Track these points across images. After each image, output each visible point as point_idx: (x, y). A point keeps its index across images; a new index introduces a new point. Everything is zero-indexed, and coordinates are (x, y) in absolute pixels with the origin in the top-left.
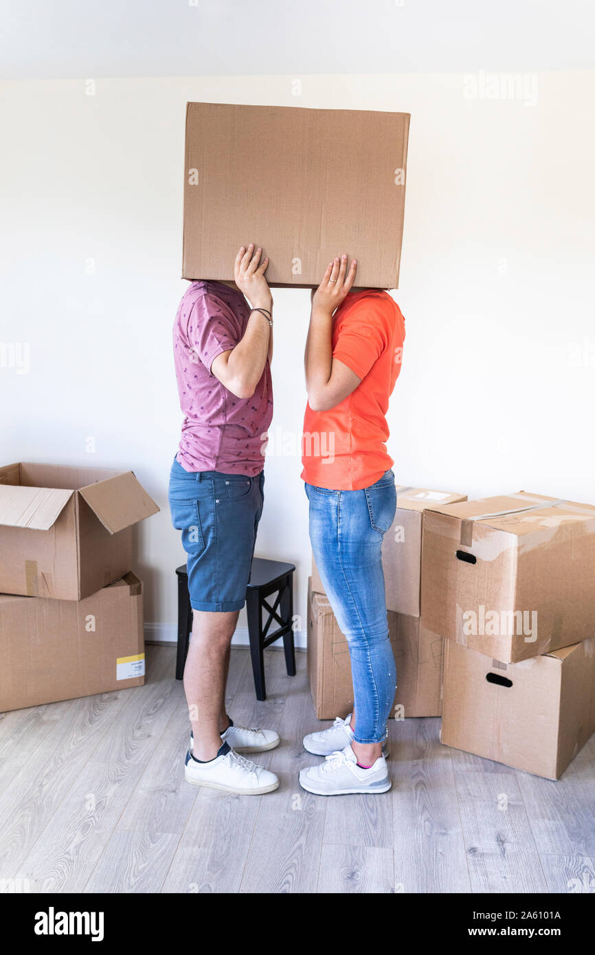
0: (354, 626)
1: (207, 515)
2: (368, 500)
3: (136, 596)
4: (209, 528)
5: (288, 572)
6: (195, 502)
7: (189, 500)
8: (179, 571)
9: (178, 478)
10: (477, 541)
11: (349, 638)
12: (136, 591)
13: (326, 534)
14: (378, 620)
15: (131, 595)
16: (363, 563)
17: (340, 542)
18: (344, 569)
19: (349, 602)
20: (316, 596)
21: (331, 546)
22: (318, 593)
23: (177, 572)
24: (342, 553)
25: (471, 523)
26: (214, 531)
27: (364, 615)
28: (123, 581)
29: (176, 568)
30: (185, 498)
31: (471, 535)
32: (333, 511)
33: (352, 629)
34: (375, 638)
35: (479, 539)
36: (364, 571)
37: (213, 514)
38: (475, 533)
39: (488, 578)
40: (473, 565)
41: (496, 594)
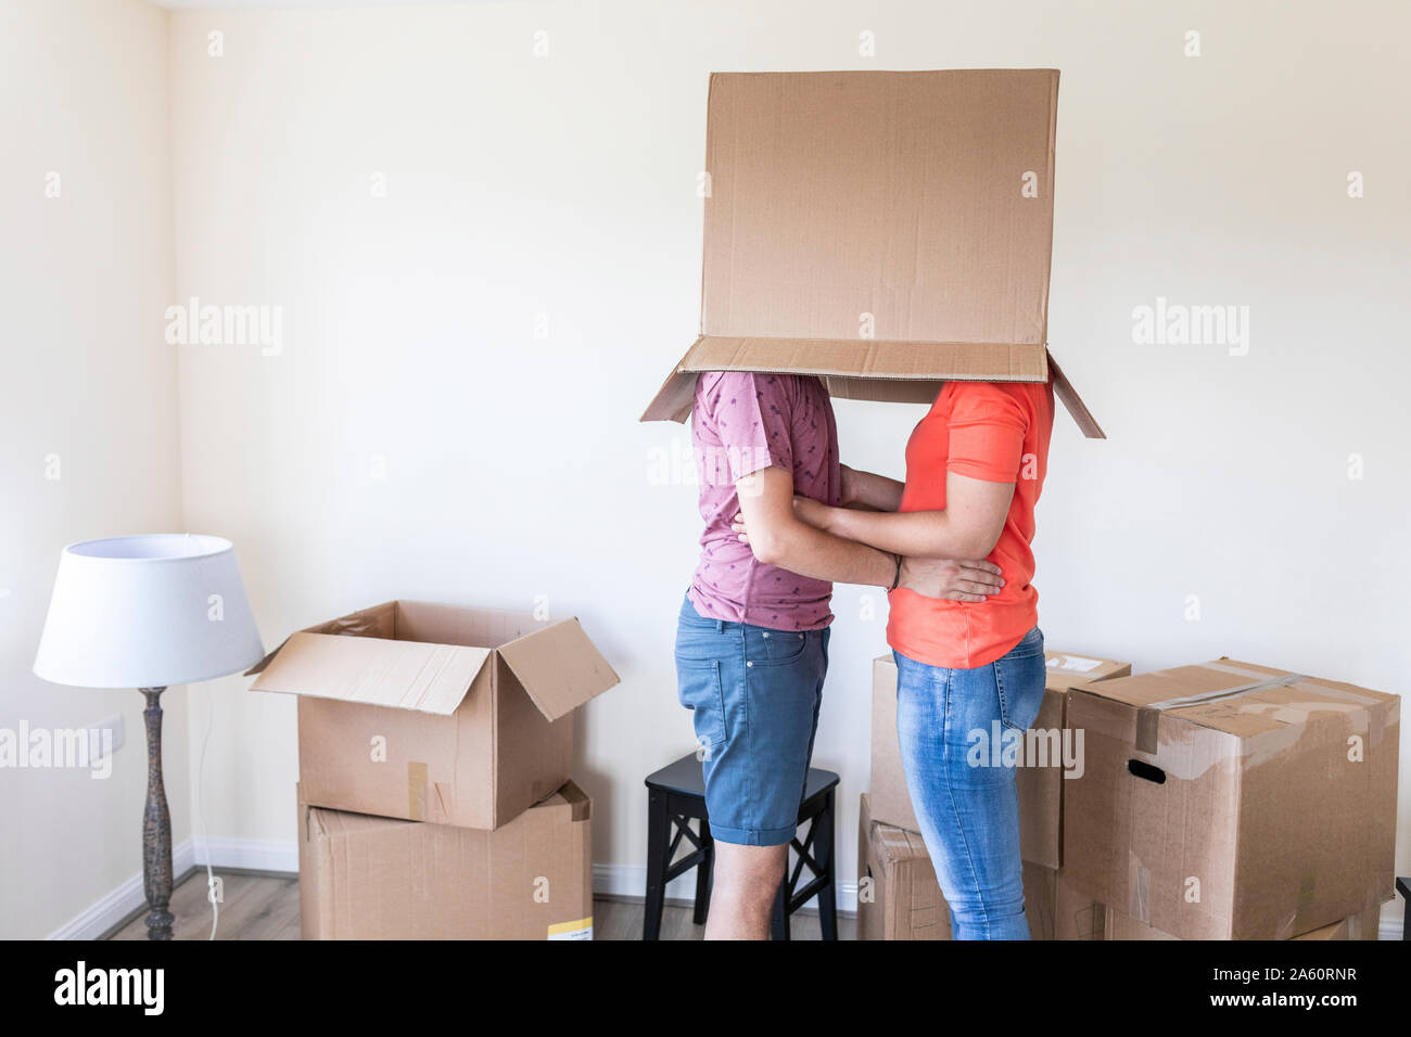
0: (965, 887)
1: (732, 685)
2: (998, 678)
3: (581, 823)
4: (735, 707)
5: (829, 786)
6: (715, 664)
7: (706, 660)
8: (650, 781)
9: (690, 626)
10: (1166, 744)
11: (955, 907)
12: (582, 814)
13: (924, 728)
14: (1006, 880)
15: (573, 820)
16: (984, 782)
17: (949, 744)
18: (952, 790)
19: (959, 846)
20: (879, 829)
21: (933, 751)
22: (882, 824)
23: (647, 783)
24: (950, 762)
25: (1157, 712)
26: (744, 713)
27: (984, 871)
28: (559, 797)
29: (646, 776)
30: (700, 657)
31: (1156, 732)
32: (939, 692)
33: (962, 891)
34: (1001, 910)
35: (1170, 741)
36: (986, 796)
37: (742, 684)
38: (1162, 732)
39: (1187, 808)
40: (1159, 785)
41: (1203, 837)
